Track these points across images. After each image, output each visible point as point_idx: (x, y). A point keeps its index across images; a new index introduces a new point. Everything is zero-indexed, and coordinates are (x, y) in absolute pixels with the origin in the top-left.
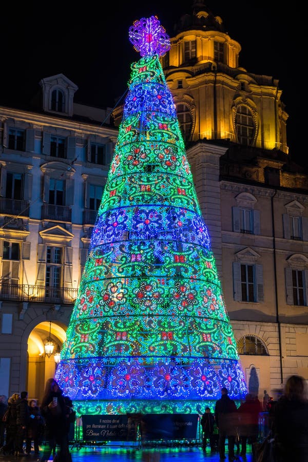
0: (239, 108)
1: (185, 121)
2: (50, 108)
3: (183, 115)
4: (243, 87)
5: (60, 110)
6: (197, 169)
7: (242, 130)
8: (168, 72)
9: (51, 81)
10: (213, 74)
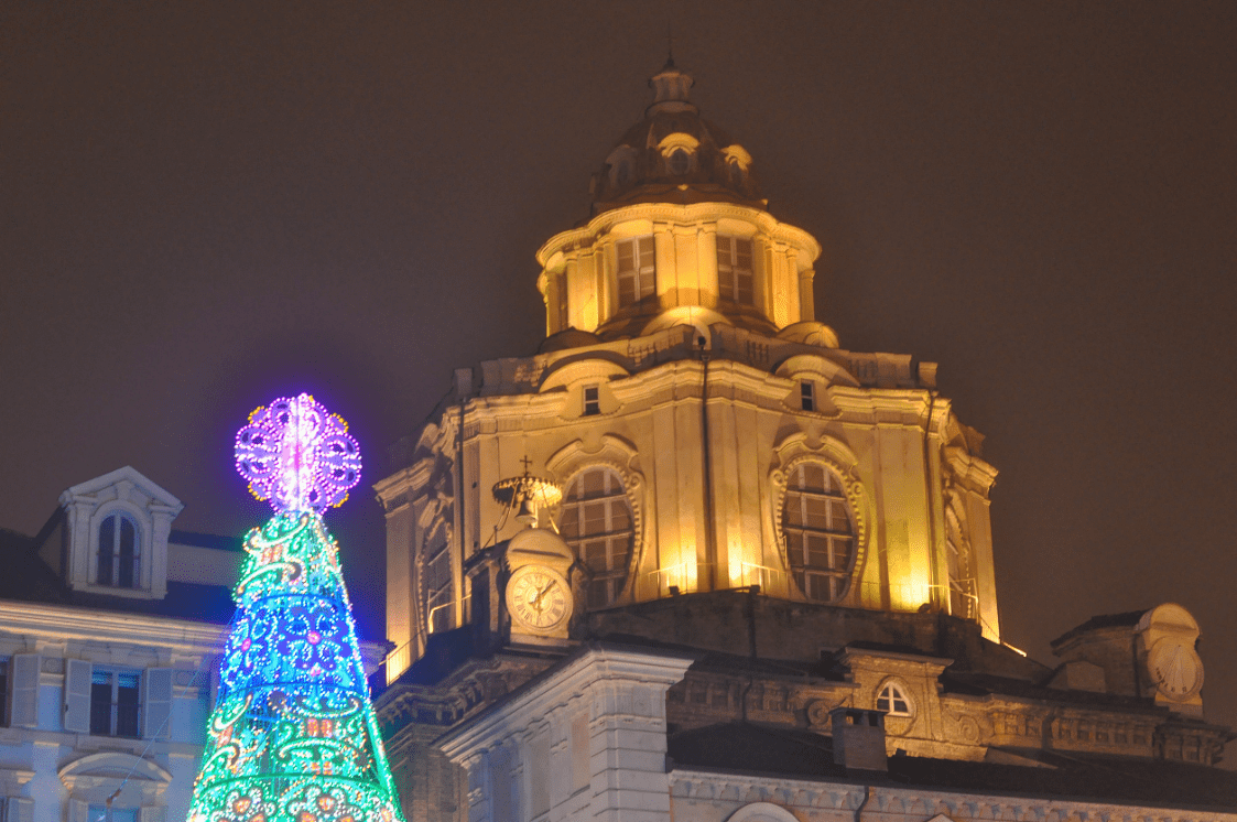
0: (796, 473)
1: (609, 526)
2: (93, 577)
3: (601, 506)
4: (807, 398)
5: (127, 580)
6: (591, 734)
7: (810, 547)
8: (551, 362)
9: (94, 493)
10: (698, 366)
